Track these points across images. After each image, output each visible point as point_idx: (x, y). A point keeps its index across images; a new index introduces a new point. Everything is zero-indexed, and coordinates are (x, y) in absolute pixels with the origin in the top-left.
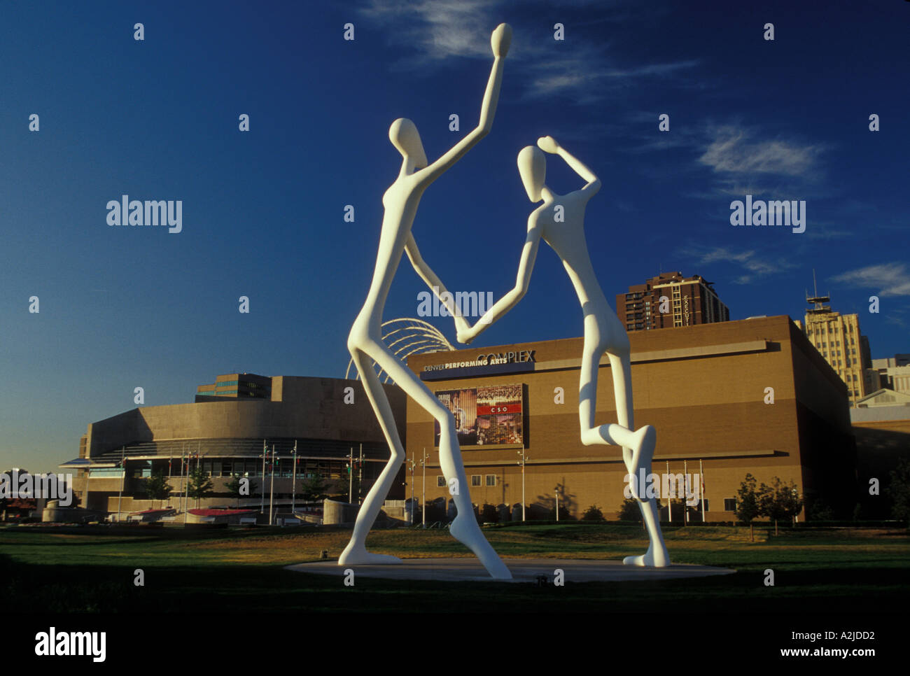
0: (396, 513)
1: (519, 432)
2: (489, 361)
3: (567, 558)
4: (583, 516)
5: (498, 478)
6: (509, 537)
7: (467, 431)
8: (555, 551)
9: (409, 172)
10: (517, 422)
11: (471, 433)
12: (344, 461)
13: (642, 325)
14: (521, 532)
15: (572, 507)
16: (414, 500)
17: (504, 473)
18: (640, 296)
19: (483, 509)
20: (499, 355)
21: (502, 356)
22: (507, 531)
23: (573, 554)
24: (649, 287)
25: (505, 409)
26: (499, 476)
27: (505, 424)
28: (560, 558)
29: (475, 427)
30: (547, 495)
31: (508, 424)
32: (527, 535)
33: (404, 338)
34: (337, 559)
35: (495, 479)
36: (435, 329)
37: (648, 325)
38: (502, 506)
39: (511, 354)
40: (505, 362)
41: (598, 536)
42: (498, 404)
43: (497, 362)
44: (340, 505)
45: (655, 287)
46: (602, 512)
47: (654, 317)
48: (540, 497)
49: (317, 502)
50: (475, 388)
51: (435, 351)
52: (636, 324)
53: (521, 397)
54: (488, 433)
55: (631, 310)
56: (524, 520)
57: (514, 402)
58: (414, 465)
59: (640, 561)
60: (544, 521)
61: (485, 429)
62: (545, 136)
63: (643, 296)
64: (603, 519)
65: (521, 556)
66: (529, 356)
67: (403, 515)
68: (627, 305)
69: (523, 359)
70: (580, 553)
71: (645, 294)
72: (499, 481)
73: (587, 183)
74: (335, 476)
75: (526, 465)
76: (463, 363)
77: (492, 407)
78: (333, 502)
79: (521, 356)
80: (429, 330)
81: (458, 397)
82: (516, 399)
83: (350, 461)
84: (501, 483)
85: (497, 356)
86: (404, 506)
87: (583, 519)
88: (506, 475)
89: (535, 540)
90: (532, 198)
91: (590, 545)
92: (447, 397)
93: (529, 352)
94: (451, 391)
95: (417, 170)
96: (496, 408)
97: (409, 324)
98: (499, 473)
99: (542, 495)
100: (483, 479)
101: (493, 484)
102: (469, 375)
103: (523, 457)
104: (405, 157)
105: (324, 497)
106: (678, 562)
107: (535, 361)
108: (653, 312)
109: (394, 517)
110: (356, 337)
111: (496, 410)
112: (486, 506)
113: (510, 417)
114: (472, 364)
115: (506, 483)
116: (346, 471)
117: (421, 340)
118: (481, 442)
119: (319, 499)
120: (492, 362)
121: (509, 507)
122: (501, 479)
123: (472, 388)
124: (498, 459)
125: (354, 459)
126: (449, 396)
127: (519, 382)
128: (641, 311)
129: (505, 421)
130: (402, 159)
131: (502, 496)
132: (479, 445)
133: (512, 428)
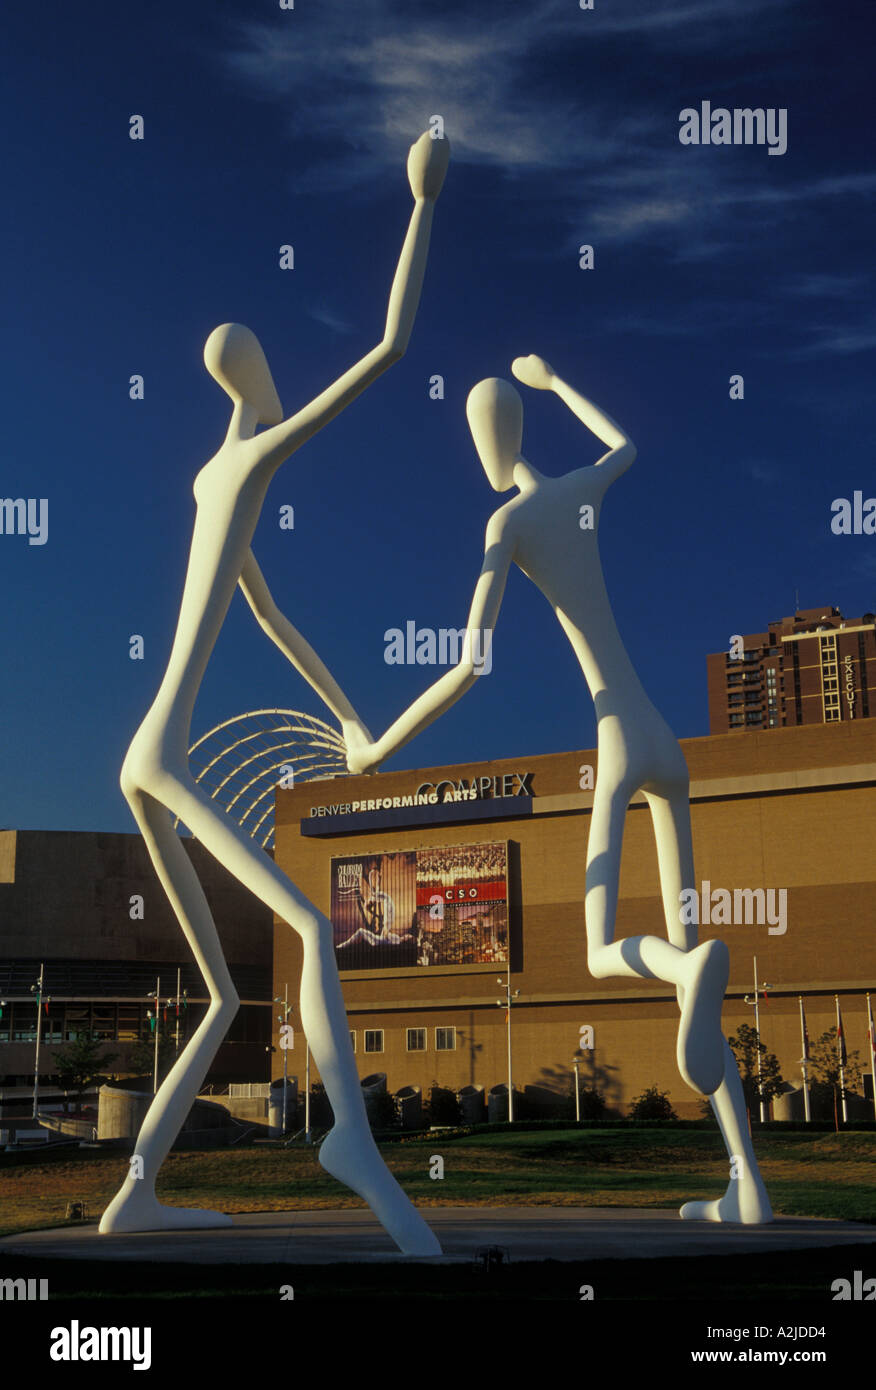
0: (252, 1109)
1: (501, 938)
2: (441, 796)
3: (574, 1205)
4: (631, 1110)
5: (459, 1033)
6: (467, 1160)
7: (396, 939)
8: (551, 1190)
9: (245, 434)
10: (497, 919)
11: (404, 941)
12: (145, 1004)
13: (760, 716)
14: (494, 1147)
15: (611, 1091)
16: (288, 1082)
17: (472, 1024)
18: (756, 657)
19: (429, 1099)
20: (461, 783)
21: (466, 786)
22: (467, 1146)
23: (587, 1197)
24: (773, 639)
25: (473, 893)
26: (461, 1028)
27: (474, 923)
28: (559, 1204)
29: (414, 929)
30: (560, 1066)
31: (481, 923)
32: (506, 1155)
33: (269, 750)
34: (96, 1221)
35: (455, 1036)
36: (332, 731)
37: (772, 715)
38: (468, 1091)
39: (485, 782)
40: (474, 796)
41: (652, 1154)
42: (460, 882)
43: (457, 797)
44: (132, 1097)
45: (785, 639)
46: (671, 1101)
47: (783, 699)
48: (548, 1072)
49: (87, 1092)
50: (413, 850)
51: (332, 776)
52: (747, 713)
53: (505, 868)
54: (441, 941)
55: (735, 685)
56: (511, 1120)
57: (492, 878)
58: (288, 1010)
59: (713, 1212)
60: (552, 1121)
61: (434, 934)
62: (526, 355)
63: (762, 658)
64: (673, 1115)
65: (483, 1202)
66: (522, 783)
67: (267, 1115)
68: (729, 675)
69: (509, 790)
70: (602, 1192)
71: (766, 652)
72: (463, 1041)
73: (609, 449)
74: (127, 1036)
75: (514, 1006)
76: (389, 800)
77: (446, 889)
78: (118, 1092)
79: (504, 785)
80: (320, 734)
81: (378, 868)
82: (496, 871)
83: (154, 1004)
84: (468, 1043)
85: (456, 784)
86: (269, 1095)
87: (632, 1115)
88: (476, 1027)
89: (521, 1165)
90: (495, 483)
91: (633, 1173)
92: (357, 870)
93: (521, 777)
94: (364, 857)
95: (261, 428)
96: (455, 890)
97: (280, 720)
98: (463, 1024)
99: (550, 1065)
100: (429, 1035)
101: (450, 1046)
102: (400, 824)
103: (508, 990)
104: (237, 402)
105: (100, 1082)
106: (793, 1212)
107: (532, 794)
108: (783, 689)
109: (249, 1119)
110: (137, 768)
111: (455, 894)
112: (436, 1092)
113: (483, 909)
114: (407, 801)
115: (476, 1043)
116: (147, 1024)
117: (304, 754)
118: (425, 960)
119: (88, 1085)
120: (448, 798)
121: (483, 1091)
122: (467, 1035)
123: (406, 850)
124: (458, 996)
125: (163, 1000)
126: (359, 868)
127: (502, 838)
128: (758, 686)
129: (472, 917)
130: (231, 405)
131: (468, 1070)
132: (421, 965)
133: (488, 930)
